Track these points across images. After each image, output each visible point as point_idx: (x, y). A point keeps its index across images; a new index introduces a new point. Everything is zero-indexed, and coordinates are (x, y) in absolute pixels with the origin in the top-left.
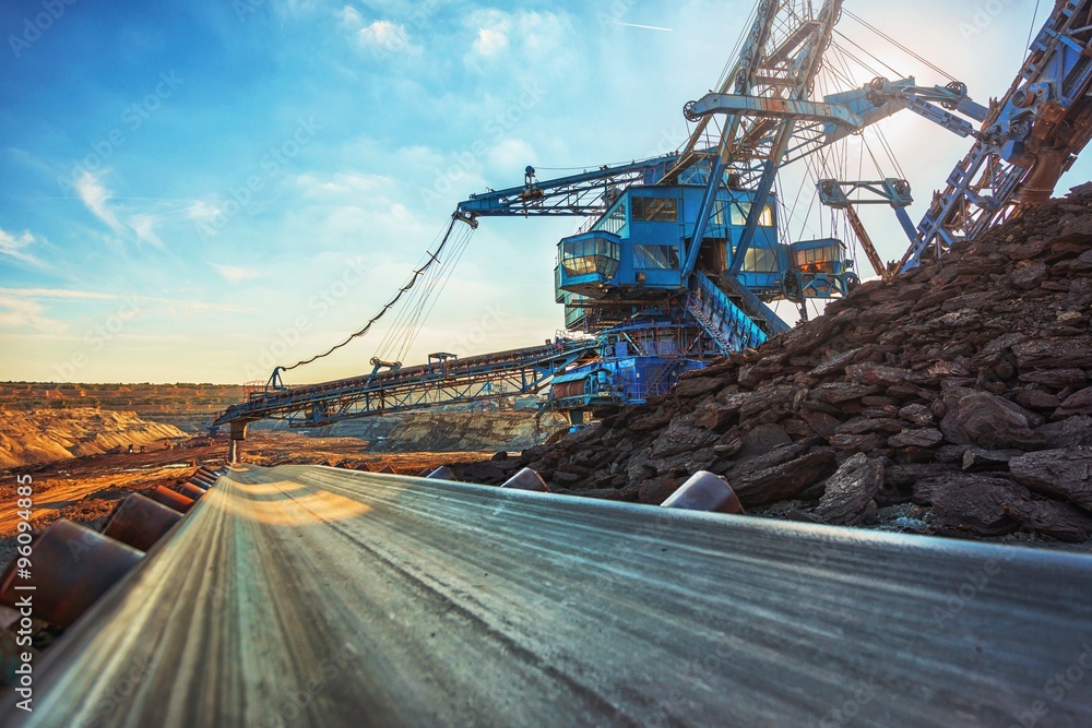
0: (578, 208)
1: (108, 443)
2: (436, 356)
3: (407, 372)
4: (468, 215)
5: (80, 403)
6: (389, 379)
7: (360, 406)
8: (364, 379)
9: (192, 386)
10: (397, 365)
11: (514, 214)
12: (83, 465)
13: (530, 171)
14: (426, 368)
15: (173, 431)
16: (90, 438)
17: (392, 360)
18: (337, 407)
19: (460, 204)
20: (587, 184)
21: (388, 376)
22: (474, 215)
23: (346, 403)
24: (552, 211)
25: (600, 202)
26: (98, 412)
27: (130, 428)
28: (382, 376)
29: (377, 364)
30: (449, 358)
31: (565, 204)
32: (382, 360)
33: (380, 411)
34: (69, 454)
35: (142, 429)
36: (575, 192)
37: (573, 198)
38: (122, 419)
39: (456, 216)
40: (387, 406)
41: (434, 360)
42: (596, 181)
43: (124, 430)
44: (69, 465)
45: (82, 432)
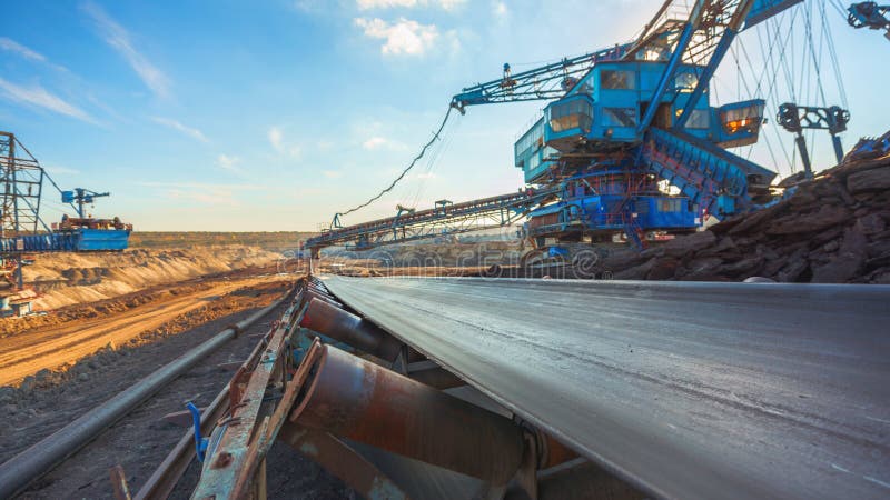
0: (541, 93)
1: (248, 263)
2: (440, 202)
3: (420, 214)
4: (460, 105)
5: (233, 242)
6: (407, 218)
7: (390, 237)
8: (392, 220)
9: (287, 233)
10: (412, 210)
11: (492, 102)
12: (236, 274)
13: (507, 67)
14: (433, 211)
15: (281, 257)
16: (239, 260)
17: (410, 207)
18: (375, 238)
19: (455, 97)
20: (548, 75)
21: (408, 217)
22: (463, 104)
23: (380, 236)
24: (522, 97)
25: (559, 87)
26: (242, 246)
27: (258, 255)
28: (405, 217)
29: (401, 209)
30: (448, 204)
31: (532, 90)
32: (404, 206)
33: (403, 240)
34: (229, 268)
35: (264, 256)
36: (538, 82)
37: (537, 87)
38: (254, 250)
39: (453, 105)
40: (407, 236)
41: (439, 206)
42: (555, 73)
43: (256, 257)
44: (229, 274)
45: (235, 257)
